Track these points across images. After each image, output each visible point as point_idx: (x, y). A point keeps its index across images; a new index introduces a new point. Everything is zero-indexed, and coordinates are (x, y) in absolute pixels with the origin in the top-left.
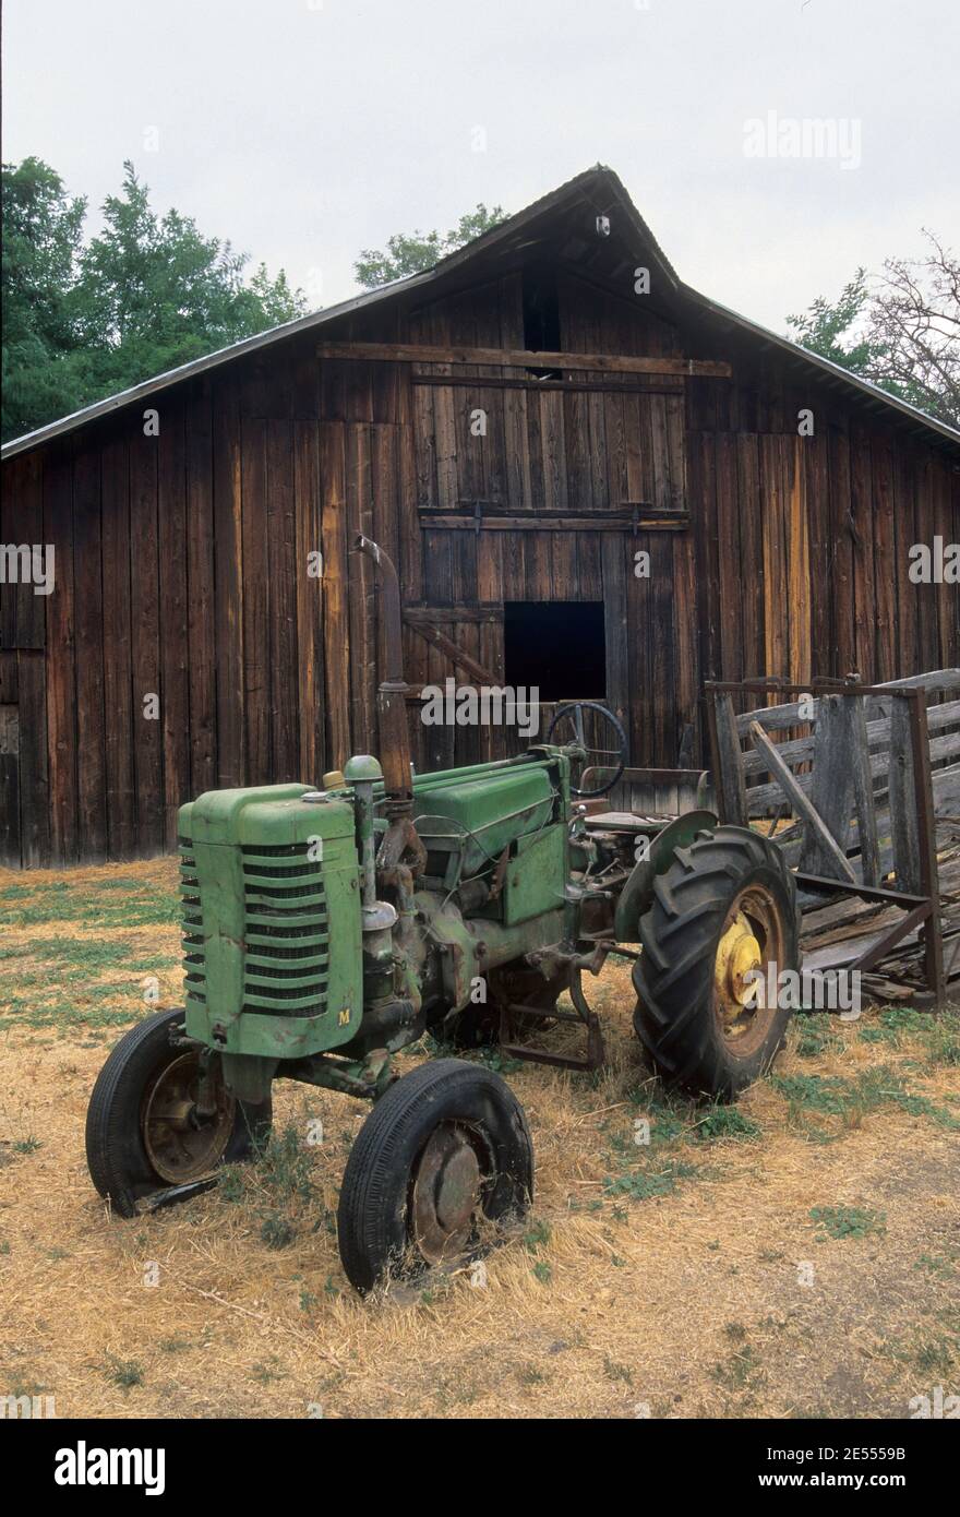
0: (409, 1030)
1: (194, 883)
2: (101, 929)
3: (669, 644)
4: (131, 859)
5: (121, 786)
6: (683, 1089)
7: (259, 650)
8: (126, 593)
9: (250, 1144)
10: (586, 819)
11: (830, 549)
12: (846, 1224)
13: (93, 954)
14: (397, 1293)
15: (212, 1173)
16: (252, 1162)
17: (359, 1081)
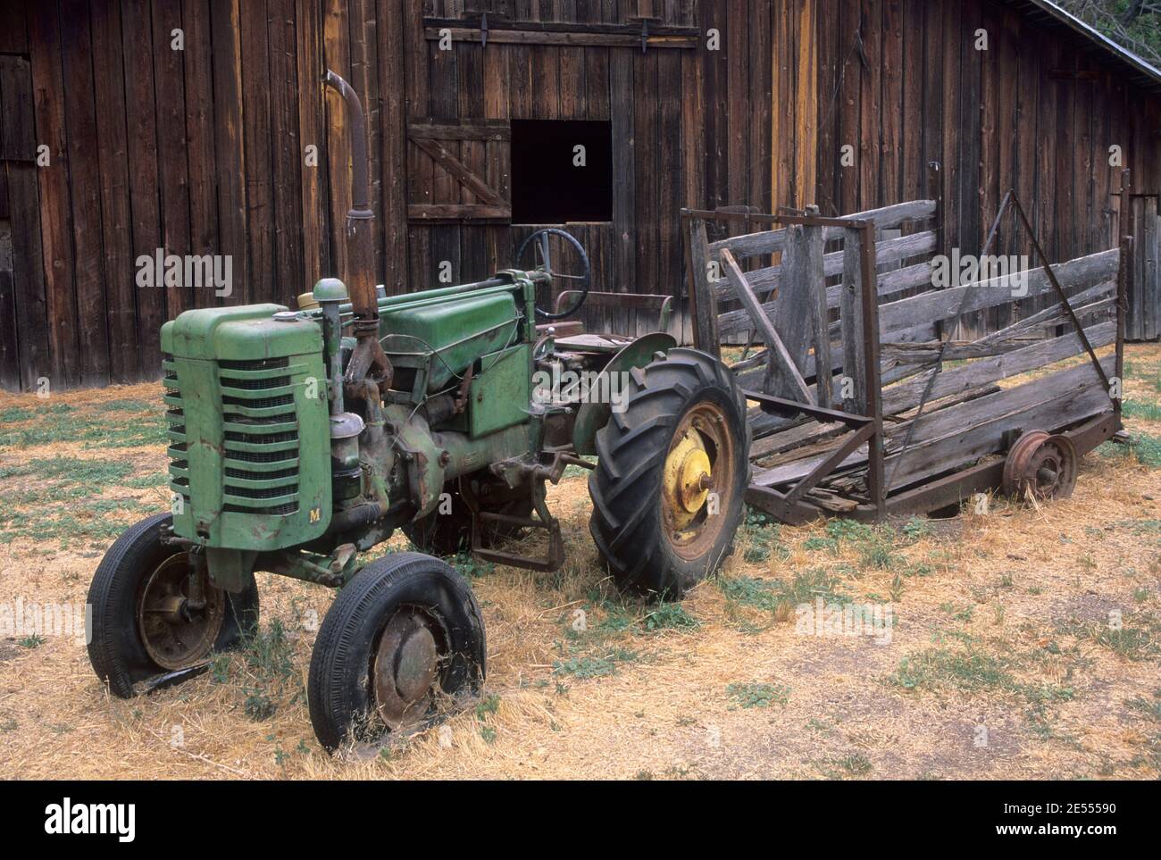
0: (379, 529)
1: (177, 395)
2: (104, 449)
3: (676, 167)
4: (134, 381)
5: (122, 305)
6: (633, 587)
7: (260, 166)
8: (120, 103)
9: (237, 635)
10: (556, 341)
11: (838, 72)
12: (757, 697)
13: (96, 472)
14: (360, 751)
15: (204, 661)
16: (240, 651)
17: (328, 572)
